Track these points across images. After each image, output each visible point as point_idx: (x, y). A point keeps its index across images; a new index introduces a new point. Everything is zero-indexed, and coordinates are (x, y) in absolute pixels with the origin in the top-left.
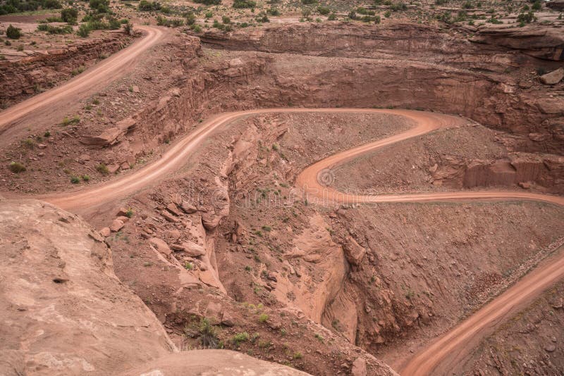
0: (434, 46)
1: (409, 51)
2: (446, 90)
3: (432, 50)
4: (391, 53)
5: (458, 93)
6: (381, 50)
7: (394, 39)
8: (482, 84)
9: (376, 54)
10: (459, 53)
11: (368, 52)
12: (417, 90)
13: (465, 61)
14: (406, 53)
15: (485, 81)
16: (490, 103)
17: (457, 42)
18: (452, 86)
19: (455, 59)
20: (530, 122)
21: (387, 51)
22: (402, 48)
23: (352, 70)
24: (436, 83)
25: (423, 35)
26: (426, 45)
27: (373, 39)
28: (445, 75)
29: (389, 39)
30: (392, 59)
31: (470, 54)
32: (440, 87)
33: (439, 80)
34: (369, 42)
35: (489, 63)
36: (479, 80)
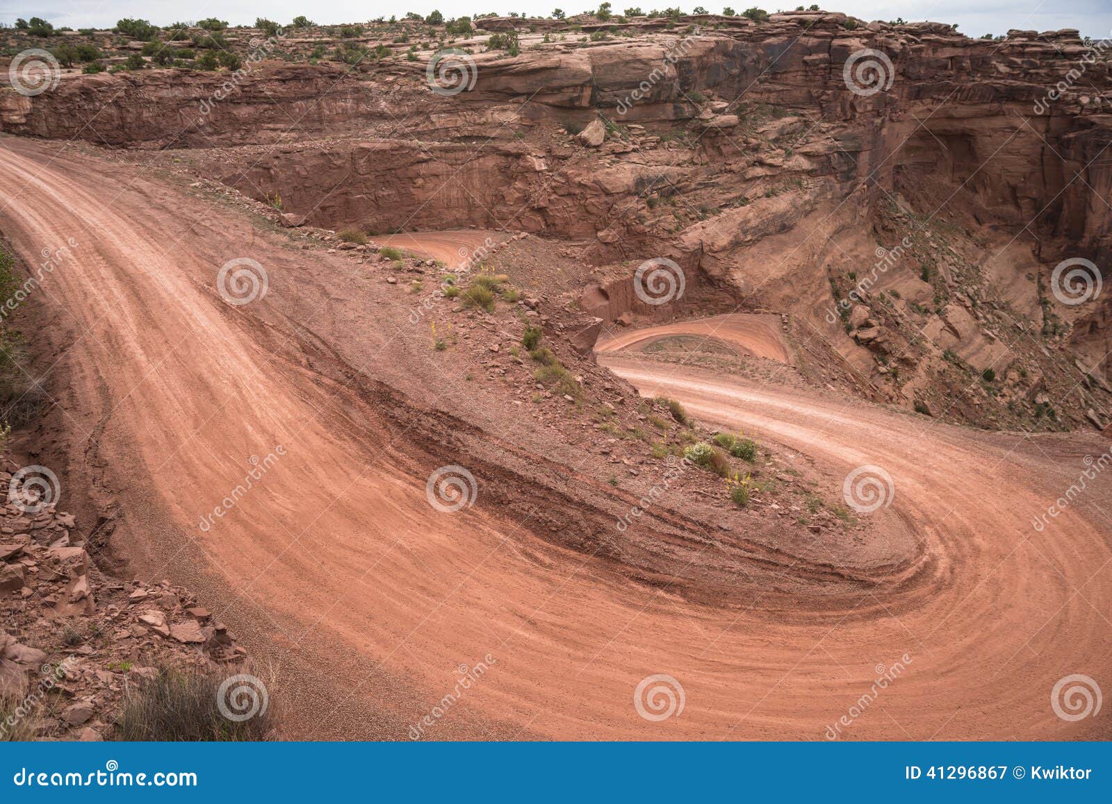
0: (363, 107)
1: (321, 122)
2: (431, 185)
3: (362, 115)
4: (292, 130)
5: (450, 186)
6: (271, 126)
7: (289, 101)
8: (491, 162)
9: (263, 135)
10: (418, 113)
11: (248, 131)
12: (381, 193)
13: (438, 126)
14: (317, 125)
15: (495, 156)
16: (517, 195)
17: (406, 94)
18: (437, 176)
19: (417, 125)
20: (592, 214)
21: (281, 126)
22: (308, 118)
23: (269, 169)
24: (411, 174)
25: (340, 88)
26: (349, 105)
27: (248, 104)
28: (423, 156)
29: (280, 100)
30: (296, 141)
31: (444, 112)
32: (420, 181)
33: (415, 168)
34: (244, 111)
35: (484, 123)
36: (483, 156)
